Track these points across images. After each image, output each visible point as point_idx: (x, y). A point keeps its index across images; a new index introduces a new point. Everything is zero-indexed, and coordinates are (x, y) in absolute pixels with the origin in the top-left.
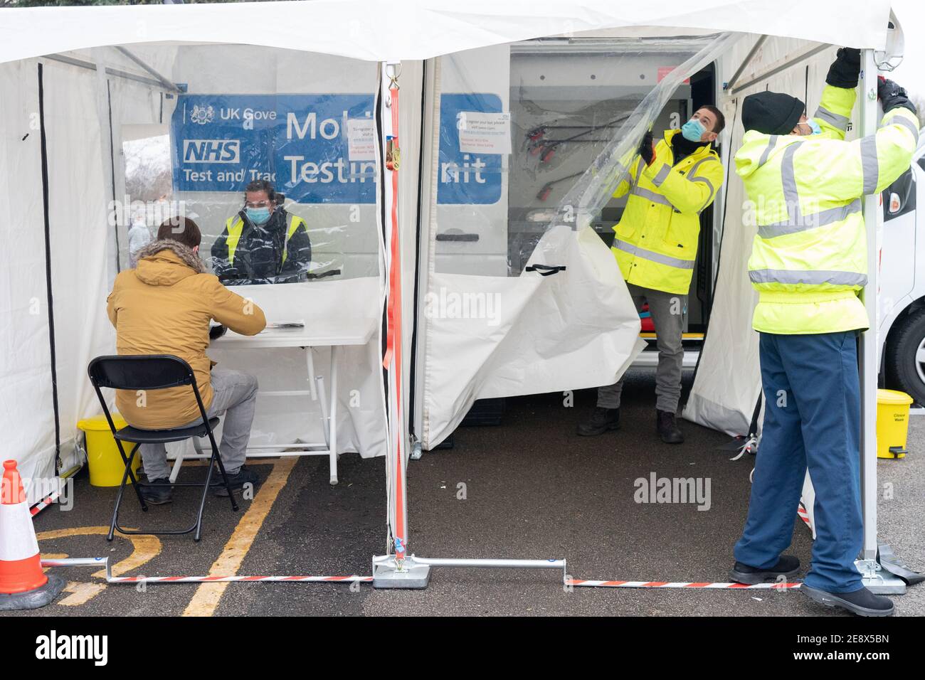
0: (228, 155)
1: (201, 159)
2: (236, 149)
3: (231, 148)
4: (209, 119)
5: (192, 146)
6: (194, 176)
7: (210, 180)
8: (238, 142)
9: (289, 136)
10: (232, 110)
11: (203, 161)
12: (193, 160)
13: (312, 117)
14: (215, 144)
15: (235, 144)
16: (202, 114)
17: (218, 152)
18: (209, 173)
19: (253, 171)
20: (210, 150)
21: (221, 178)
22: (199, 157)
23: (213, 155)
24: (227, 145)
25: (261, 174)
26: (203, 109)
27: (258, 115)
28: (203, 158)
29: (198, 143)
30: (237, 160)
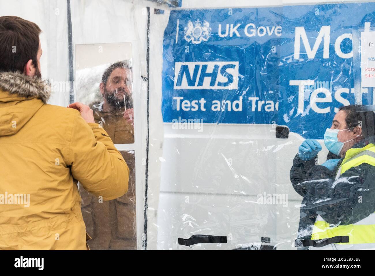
0: (226, 80)
1: (194, 85)
2: (235, 72)
3: (229, 71)
4: (205, 37)
5: (185, 69)
6: (188, 105)
7: (203, 109)
8: (237, 63)
9: (297, 55)
10: (232, 25)
11: (196, 87)
12: (185, 85)
13: (325, 31)
14: (211, 66)
15: (233, 66)
16: (197, 32)
17: (214, 75)
18: (203, 101)
19: (254, 99)
20: (204, 74)
21: (216, 108)
22: (191, 83)
23: (207, 80)
24: (225, 68)
25: (263, 102)
26: (198, 26)
27: (262, 31)
28: (197, 83)
29: (191, 66)
30: (233, 86)
